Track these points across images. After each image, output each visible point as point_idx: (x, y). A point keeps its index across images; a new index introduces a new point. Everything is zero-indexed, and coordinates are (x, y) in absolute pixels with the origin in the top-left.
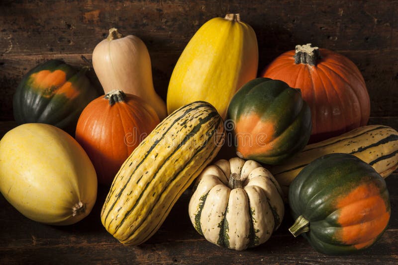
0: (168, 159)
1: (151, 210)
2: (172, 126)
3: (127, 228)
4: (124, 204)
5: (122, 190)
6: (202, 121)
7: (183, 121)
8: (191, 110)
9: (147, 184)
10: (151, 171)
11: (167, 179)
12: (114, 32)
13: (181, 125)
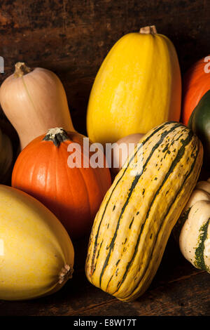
0: (157, 193)
1: (152, 255)
2: (151, 155)
3: (131, 283)
4: (122, 255)
5: (114, 239)
6: (185, 143)
7: (164, 147)
8: (166, 133)
9: (142, 227)
10: (142, 211)
11: (161, 215)
12: (22, 66)
13: (164, 151)
